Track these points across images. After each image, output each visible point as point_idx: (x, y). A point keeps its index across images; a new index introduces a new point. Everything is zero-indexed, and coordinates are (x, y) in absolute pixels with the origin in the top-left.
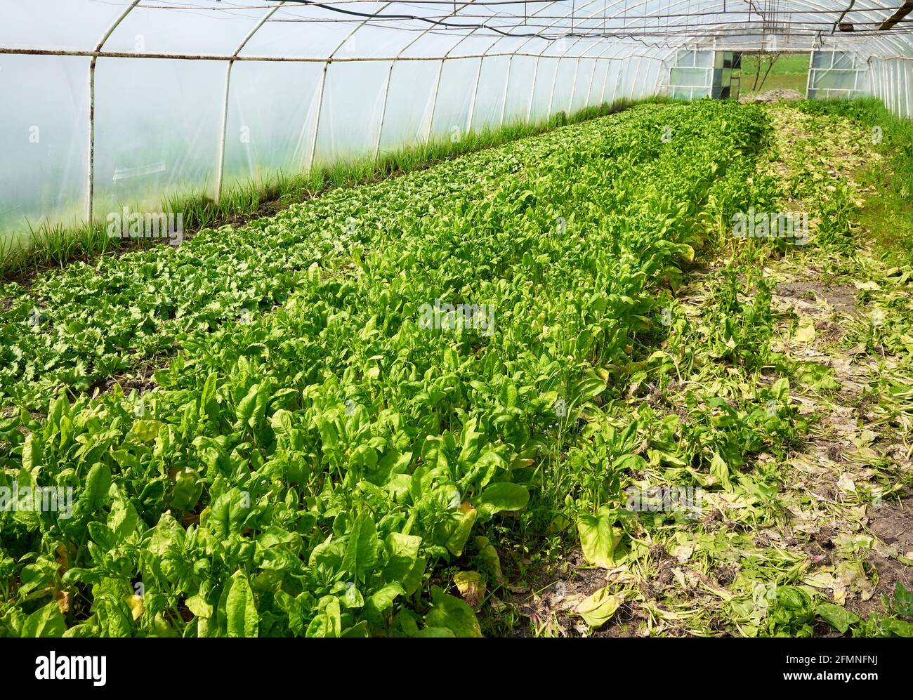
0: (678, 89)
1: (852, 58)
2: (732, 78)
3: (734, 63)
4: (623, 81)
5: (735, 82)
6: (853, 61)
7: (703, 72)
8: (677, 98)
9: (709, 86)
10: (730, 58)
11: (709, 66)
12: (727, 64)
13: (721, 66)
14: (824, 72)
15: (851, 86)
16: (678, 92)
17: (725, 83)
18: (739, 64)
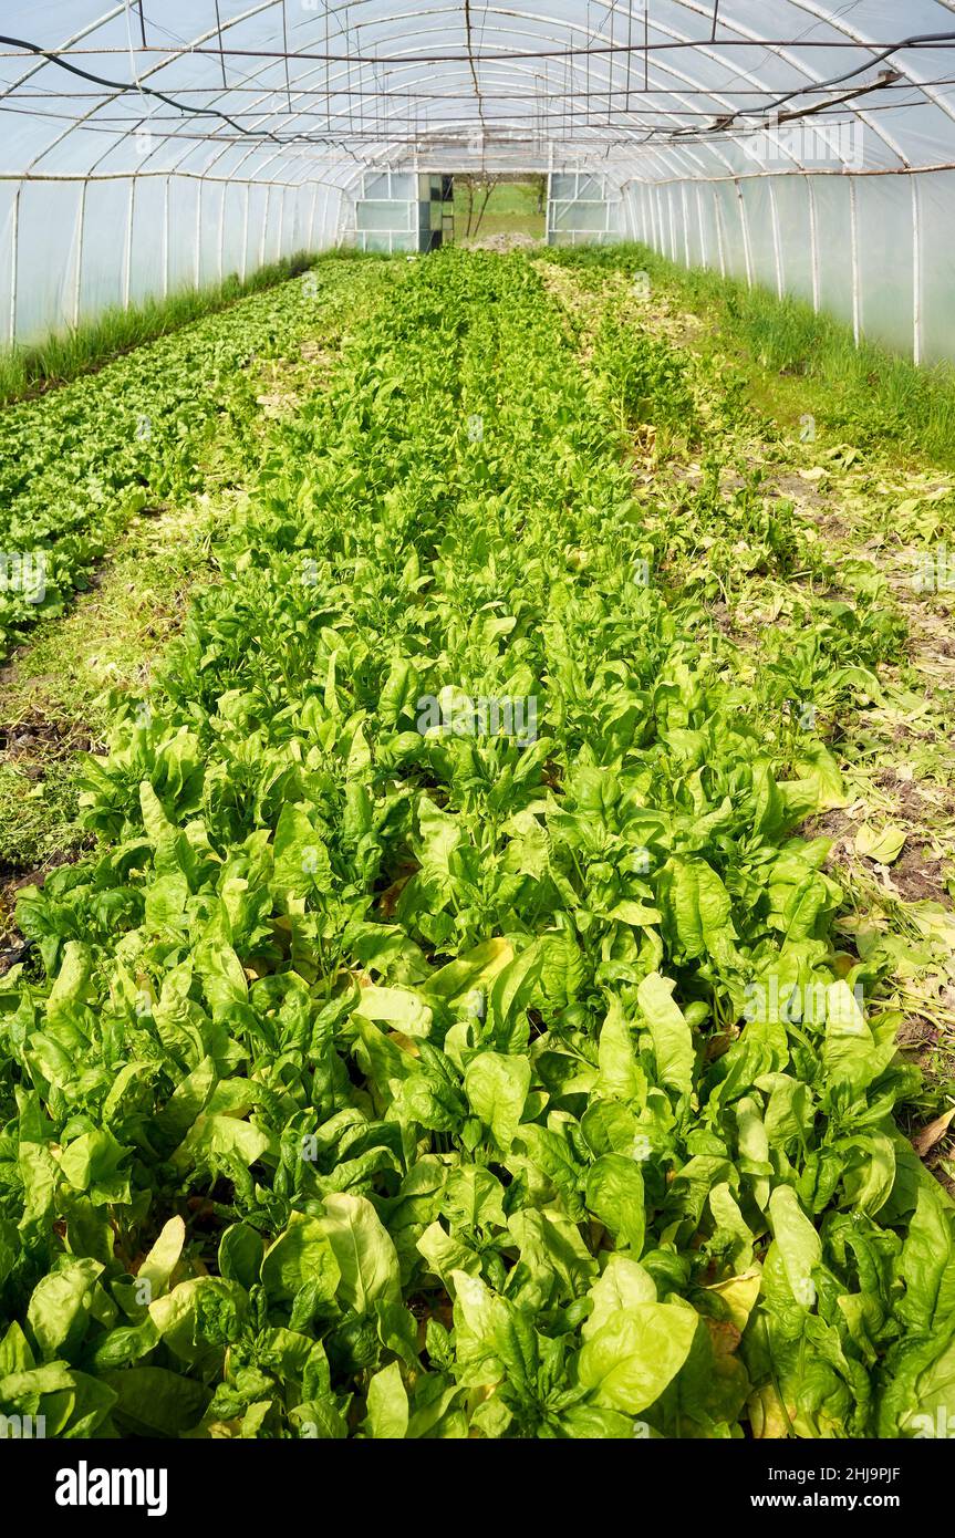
0: (369, 236)
1: (601, 182)
2: (443, 217)
3: (444, 192)
4: (301, 223)
5: (447, 223)
6: (603, 187)
7: (402, 207)
8: (370, 250)
9: (415, 230)
10: (438, 185)
11: (412, 196)
12: (435, 195)
13: (427, 197)
14: (567, 204)
15: (601, 226)
16: (371, 241)
17: (435, 226)
18: (451, 194)
